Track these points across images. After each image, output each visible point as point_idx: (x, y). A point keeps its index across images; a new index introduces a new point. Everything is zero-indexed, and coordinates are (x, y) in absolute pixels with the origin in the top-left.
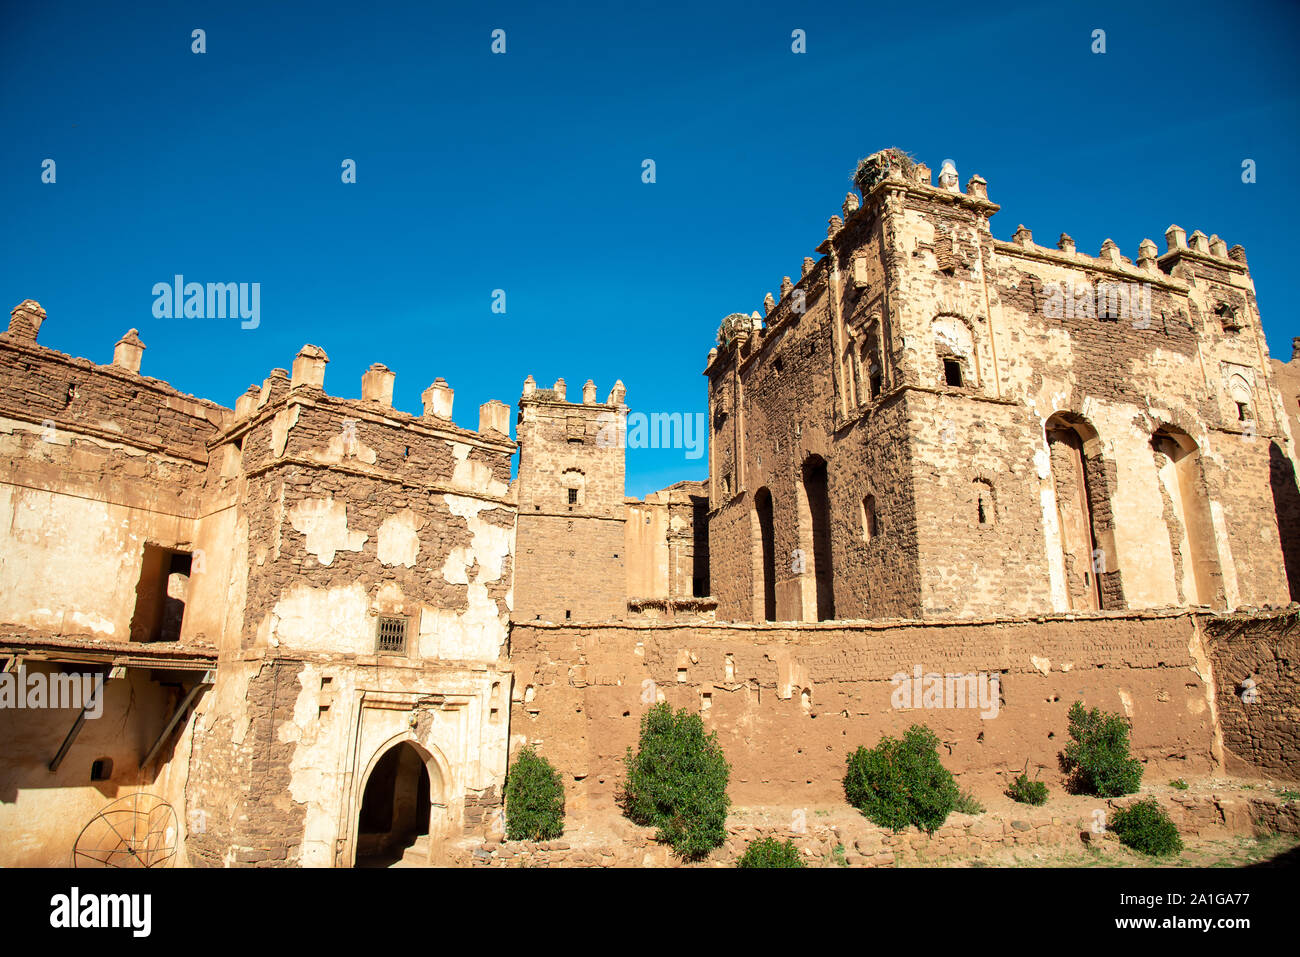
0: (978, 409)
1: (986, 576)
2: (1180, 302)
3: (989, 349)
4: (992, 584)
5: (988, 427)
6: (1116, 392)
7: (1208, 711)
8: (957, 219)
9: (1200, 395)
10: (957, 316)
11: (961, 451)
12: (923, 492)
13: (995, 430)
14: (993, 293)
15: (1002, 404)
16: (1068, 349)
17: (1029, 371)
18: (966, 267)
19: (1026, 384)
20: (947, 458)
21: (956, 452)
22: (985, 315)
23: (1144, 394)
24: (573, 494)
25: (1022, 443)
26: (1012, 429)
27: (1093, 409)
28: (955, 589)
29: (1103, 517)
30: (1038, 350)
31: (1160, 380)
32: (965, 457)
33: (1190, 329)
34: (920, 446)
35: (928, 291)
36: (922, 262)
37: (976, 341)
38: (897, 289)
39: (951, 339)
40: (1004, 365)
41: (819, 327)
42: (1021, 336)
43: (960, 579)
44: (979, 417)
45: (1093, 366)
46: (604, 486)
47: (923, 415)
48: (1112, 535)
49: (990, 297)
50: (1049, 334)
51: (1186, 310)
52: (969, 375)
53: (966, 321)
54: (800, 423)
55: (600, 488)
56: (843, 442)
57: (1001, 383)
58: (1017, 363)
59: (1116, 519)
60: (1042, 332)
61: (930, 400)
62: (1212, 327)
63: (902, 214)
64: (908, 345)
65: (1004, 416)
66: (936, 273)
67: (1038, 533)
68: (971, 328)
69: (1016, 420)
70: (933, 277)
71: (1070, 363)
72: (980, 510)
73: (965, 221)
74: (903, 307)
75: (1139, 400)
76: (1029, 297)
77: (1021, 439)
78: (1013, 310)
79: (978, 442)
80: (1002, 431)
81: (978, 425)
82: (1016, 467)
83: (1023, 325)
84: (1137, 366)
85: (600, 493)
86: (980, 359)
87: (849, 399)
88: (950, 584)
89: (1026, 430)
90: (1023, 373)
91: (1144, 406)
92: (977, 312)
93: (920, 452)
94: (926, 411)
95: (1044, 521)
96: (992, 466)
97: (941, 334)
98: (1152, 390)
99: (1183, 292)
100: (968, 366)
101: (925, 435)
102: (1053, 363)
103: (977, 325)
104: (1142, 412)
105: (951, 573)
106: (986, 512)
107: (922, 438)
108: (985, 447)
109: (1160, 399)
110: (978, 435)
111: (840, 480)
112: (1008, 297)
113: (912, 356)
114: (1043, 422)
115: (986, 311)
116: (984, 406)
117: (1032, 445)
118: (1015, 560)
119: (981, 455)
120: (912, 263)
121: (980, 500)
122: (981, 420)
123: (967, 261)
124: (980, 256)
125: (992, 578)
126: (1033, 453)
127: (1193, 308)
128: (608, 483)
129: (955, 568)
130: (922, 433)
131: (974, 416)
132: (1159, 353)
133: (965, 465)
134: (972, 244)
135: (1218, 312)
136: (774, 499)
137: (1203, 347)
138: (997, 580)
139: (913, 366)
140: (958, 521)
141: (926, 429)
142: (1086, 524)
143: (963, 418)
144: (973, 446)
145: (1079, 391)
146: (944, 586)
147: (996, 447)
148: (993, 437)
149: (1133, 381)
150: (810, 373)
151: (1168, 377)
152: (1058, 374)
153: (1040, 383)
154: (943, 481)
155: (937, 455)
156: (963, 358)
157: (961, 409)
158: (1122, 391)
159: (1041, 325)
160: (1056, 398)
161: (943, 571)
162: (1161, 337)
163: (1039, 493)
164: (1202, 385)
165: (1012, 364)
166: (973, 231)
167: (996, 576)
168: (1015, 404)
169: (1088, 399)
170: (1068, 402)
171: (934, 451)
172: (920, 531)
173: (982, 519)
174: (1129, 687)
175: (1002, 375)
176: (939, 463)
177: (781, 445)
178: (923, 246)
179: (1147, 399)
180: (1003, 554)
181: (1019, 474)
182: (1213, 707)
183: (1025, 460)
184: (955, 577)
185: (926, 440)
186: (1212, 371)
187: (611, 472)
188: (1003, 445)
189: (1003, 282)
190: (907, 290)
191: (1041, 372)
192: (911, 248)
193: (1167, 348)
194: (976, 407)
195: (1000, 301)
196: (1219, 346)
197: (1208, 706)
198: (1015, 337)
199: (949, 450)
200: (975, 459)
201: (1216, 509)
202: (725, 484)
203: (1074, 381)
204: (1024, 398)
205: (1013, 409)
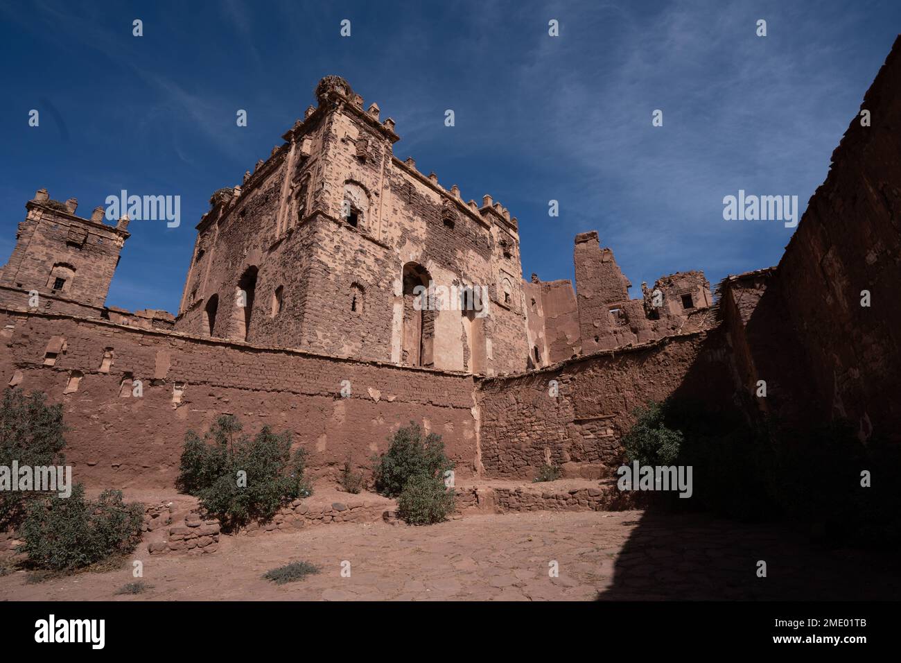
0: (364, 242)
1: (349, 345)
2: (485, 231)
3: (378, 212)
4: (353, 351)
5: (368, 255)
6: (447, 264)
7: (475, 438)
8: (373, 135)
9: (489, 282)
10: (362, 186)
11: (347, 263)
12: (316, 279)
13: (372, 259)
14: (386, 182)
15: (379, 245)
16: (424, 231)
17: (400, 233)
18: (374, 162)
19: (396, 239)
20: (337, 264)
21: (344, 262)
22: (380, 193)
23: (461, 269)
24: (59, 282)
25: (388, 272)
26: (383, 262)
27: (432, 267)
28: (326, 348)
29: (429, 331)
30: (407, 225)
31: (470, 266)
32: (350, 267)
33: (488, 247)
34: (320, 251)
35: (347, 165)
36: (346, 147)
37: (371, 204)
38: (326, 154)
39: (355, 198)
40: (386, 223)
41: (273, 186)
42: (398, 212)
43: (330, 342)
44: (364, 247)
45: (436, 245)
46: (90, 282)
47: (326, 232)
48: (432, 341)
49: (384, 183)
50: (415, 218)
51: (488, 237)
52: (363, 222)
53: (366, 191)
54: (248, 247)
55: (87, 282)
56: (272, 255)
57: (381, 233)
58: (393, 226)
59: (436, 333)
60: (411, 216)
61: (333, 226)
62: (498, 250)
63: (340, 114)
64: (326, 187)
65: (380, 253)
66: (354, 157)
67: (388, 328)
68: (369, 197)
69: (387, 257)
70: (352, 158)
71: (424, 237)
72: (354, 304)
73: (380, 139)
74: (327, 165)
75: (458, 272)
76: (406, 193)
77: (388, 269)
78: (396, 197)
79: (360, 261)
80: (377, 260)
81: (361, 251)
82: (381, 284)
83: (401, 207)
84: (459, 254)
85: (86, 287)
86: (371, 215)
87: (282, 227)
88: (323, 345)
89: (392, 265)
90: (396, 233)
91: (460, 276)
92: (375, 189)
93: (319, 253)
94: (329, 231)
95: (394, 321)
96: (367, 279)
97: (350, 192)
98: (465, 269)
99: (488, 228)
100: (363, 217)
101: (325, 245)
102: (415, 234)
103: (373, 196)
104: (459, 279)
105: (325, 337)
106: (357, 306)
107: (323, 246)
108: (364, 265)
109: (469, 275)
110: (361, 257)
111: (264, 280)
112: (395, 189)
113: (327, 195)
114: (403, 264)
115: (381, 190)
116: (367, 243)
117: (394, 275)
118: (370, 340)
119: (360, 269)
120: (339, 144)
121: (355, 298)
122: (365, 249)
123: (375, 159)
124: (383, 160)
125: (353, 347)
126: (393, 279)
127: (491, 237)
128: (95, 281)
129: (329, 334)
130: (324, 243)
131: (360, 245)
132: (471, 252)
133: (349, 272)
134: (380, 151)
135: (502, 244)
136: (219, 300)
137: (493, 258)
138: (357, 350)
139: (327, 201)
140: (337, 305)
141: (327, 241)
142: (418, 336)
143: (353, 244)
144: (356, 263)
145: (427, 255)
146: (318, 344)
147: (371, 268)
148: (370, 261)
149: (456, 261)
150: (261, 215)
151: (474, 266)
152: (416, 241)
153: (404, 242)
154: (332, 277)
155: (331, 260)
156: (361, 212)
157: (353, 238)
158: (449, 264)
159: (411, 212)
160: (412, 254)
161: (320, 334)
162: (474, 245)
163: (393, 304)
164: (490, 276)
165: (391, 225)
166: (383, 146)
167: (356, 347)
168: (387, 248)
169: (430, 261)
170: (419, 258)
171: (329, 256)
172: (309, 305)
173: (354, 309)
174: (429, 417)
175: (383, 228)
176: (331, 265)
177: (233, 264)
178: (349, 138)
179: (462, 273)
180: (364, 334)
181: (382, 289)
182: (478, 436)
183: (388, 282)
184: (328, 340)
185: (325, 248)
186: (496, 271)
187: (101, 273)
188: (376, 269)
189: (395, 180)
190: (333, 157)
191: (406, 236)
192: (341, 135)
193: (475, 251)
194: (363, 240)
195: (390, 188)
196: (500, 261)
197: (475, 435)
198: (395, 211)
199: (340, 259)
200: (356, 270)
201: (489, 342)
202: (192, 297)
203: (425, 248)
204: (394, 246)
205: (386, 251)
